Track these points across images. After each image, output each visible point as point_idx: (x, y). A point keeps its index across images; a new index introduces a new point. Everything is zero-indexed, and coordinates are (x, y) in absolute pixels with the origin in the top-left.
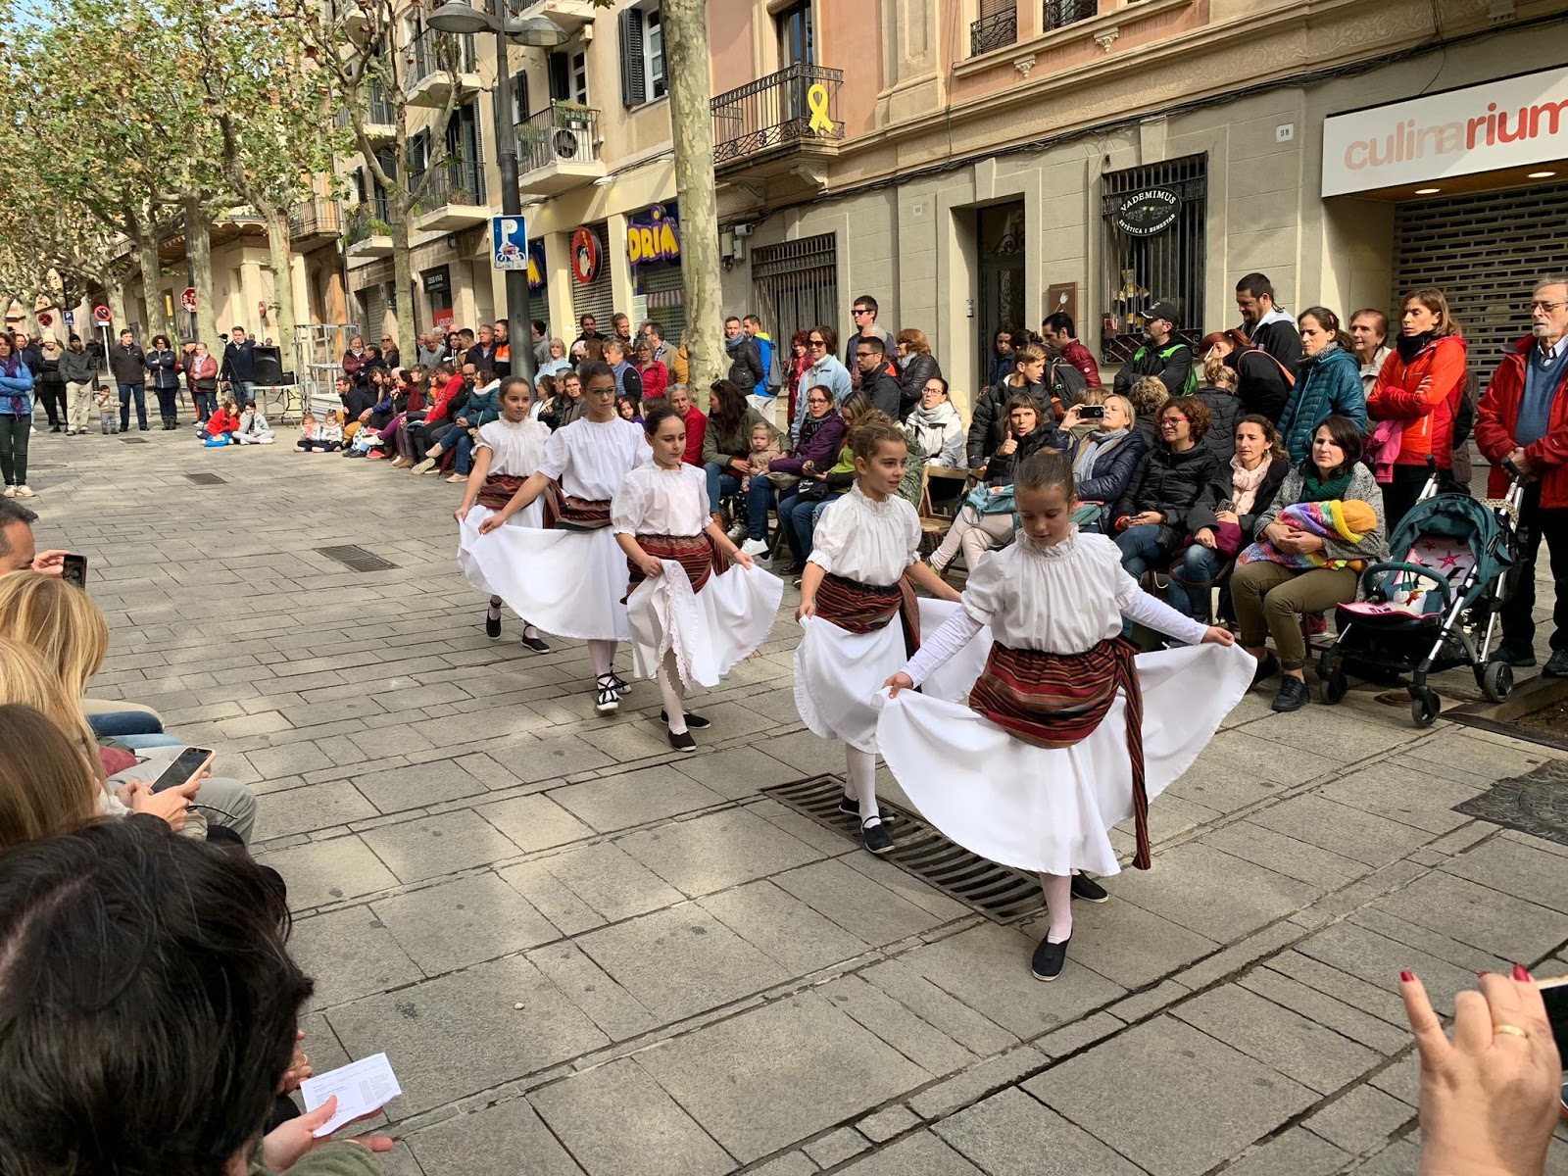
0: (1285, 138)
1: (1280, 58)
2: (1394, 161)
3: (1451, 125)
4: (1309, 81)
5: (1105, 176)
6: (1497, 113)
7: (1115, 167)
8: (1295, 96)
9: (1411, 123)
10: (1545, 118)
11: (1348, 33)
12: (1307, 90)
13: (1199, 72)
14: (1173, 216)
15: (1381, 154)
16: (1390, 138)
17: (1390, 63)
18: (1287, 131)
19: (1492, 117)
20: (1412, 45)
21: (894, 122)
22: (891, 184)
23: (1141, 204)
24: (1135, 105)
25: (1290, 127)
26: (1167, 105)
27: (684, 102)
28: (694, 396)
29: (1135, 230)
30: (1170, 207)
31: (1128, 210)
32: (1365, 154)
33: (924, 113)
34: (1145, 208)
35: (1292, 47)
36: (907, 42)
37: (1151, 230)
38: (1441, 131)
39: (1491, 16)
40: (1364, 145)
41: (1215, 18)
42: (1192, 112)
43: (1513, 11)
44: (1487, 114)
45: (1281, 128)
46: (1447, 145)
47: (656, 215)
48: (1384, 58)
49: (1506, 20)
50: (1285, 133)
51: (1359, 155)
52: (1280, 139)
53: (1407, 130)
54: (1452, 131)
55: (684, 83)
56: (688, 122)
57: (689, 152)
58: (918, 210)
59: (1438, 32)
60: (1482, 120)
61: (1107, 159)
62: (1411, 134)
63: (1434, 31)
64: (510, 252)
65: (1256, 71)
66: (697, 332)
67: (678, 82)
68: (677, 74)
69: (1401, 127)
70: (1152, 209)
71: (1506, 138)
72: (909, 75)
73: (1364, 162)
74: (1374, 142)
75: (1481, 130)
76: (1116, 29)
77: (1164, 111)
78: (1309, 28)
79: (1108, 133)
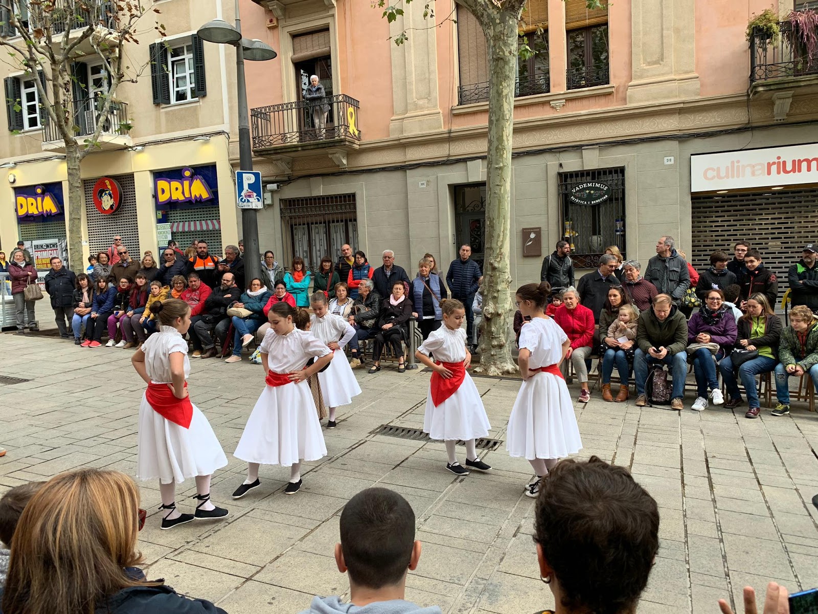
0: (669, 163)
1: (665, 125)
2: (730, 178)
3: (759, 164)
4: (682, 138)
5: (560, 174)
6: (781, 160)
7: (566, 169)
8: (675, 144)
9: (738, 162)
10: (804, 165)
11: (700, 118)
12: (680, 142)
13: (617, 127)
14: (606, 196)
15: (723, 174)
16: (727, 167)
17: (724, 134)
18: (670, 160)
19: (779, 163)
20: (736, 127)
21: (406, 135)
22: (403, 168)
23: (584, 189)
24: (578, 140)
25: (672, 158)
26: (598, 141)
27: (506, 112)
28: (495, 295)
29: (582, 202)
30: (604, 192)
31: (576, 192)
32: (715, 173)
33: (431, 131)
34: (588, 192)
35: (672, 121)
36: (414, 90)
37: (593, 202)
38: (754, 167)
39: (775, 119)
40: (713, 169)
41: (630, 102)
42: (614, 146)
43: (785, 117)
44: (777, 161)
45: (667, 158)
46: (757, 173)
47: (187, 174)
48: (722, 131)
49: (782, 121)
50: (669, 161)
51: (710, 174)
52: (666, 163)
53: (736, 164)
54: (760, 167)
55: (508, 101)
56: (507, 124)
57: (506, 143)
58: (422, 184)
59: (749, 123)
60: (774, 163)
61: (561, 165)
62: (738, 167)
63: (747, 122)
64: (250, 196)
65: (651, 130)
66: (501, 254)
67: (504, 99)
68: (504, 94)
69: (733, 162)
70: (592, 192)
71: (786, 172)
72: (416, 109)
73: (713, 178)
74: (718, 169)
75: (774, 168)
76: (564, 101)
77: (597, 144)
78: (679, 113)
79: (560, 152)
